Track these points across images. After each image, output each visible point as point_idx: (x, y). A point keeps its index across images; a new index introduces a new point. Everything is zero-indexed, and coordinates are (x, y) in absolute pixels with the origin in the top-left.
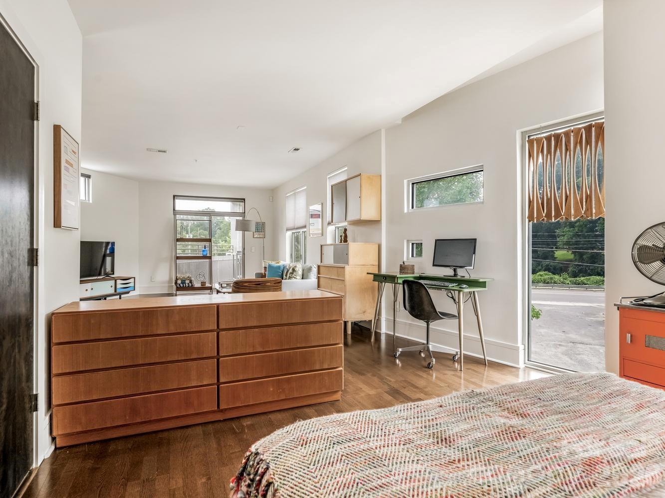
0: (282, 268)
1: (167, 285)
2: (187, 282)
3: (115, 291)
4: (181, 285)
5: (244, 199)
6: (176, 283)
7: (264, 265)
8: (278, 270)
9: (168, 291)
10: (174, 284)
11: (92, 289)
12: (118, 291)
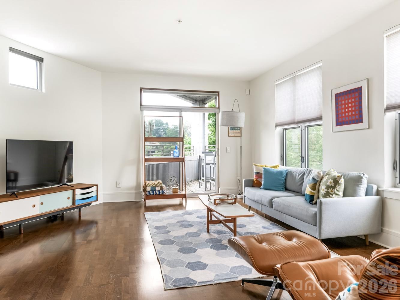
0: (285, 174)
1: (134, 191)
2: (158, 189)
3: (74, 203)
4: (151, 193)
5: (218, 93)
6: (145, 190)
7: (257, 169)
8: (280, 178)
9: (135, 198)
10: (142, 190)
11: (42, 204)
12: (77, 203)
